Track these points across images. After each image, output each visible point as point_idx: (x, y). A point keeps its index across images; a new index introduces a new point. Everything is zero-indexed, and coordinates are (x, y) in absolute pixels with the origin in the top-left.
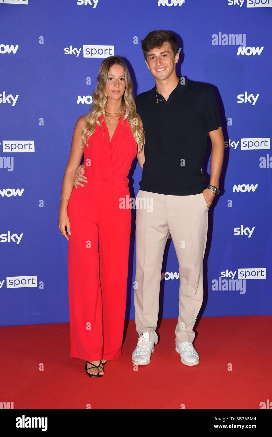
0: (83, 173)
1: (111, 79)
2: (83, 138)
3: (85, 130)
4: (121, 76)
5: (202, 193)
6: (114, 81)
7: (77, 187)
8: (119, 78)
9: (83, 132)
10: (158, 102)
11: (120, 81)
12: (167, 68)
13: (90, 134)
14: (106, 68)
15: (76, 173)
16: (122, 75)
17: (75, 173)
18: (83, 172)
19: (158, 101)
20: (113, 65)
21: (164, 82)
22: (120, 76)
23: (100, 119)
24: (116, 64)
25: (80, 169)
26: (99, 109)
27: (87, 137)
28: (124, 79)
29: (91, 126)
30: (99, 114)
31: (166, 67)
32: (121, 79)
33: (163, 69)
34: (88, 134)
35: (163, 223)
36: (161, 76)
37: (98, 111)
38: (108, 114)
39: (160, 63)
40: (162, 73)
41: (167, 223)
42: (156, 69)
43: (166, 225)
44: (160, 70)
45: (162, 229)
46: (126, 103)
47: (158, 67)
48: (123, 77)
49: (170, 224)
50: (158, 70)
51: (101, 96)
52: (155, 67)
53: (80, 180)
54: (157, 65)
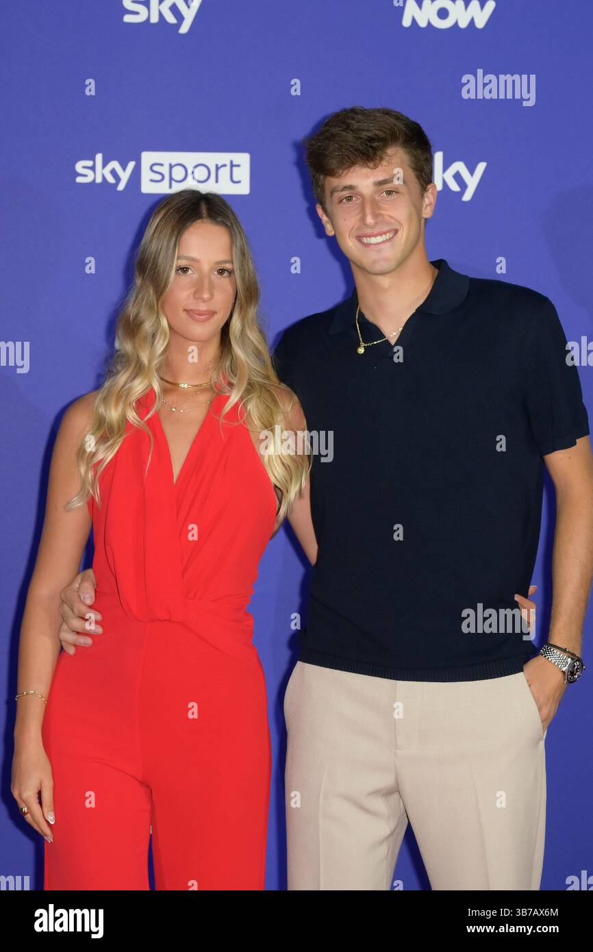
0: (89, 602)
1: (182, 270)
2: (83, 471)
4: (221, 262)
5: (522, 671)
6: (196, 276)
7: (71, 651)
8: (211, 270)
10: (361, 350)
11: (215, 276)
12: (400, 233)
13: (107, 455)
14: (170, 230)
15: (65, 599)
16: (222, 256)
17: (63, 601)
18: (88, 596)
19: (363, 344)
20: (194, 221)
21: (385, 281)
22: (218, 263)
23: (144, 403)
24: (205, 220)
25: (76, 587)
26: (139, 369)
27: (95, 469)
29: (110, 429)
30: (139, 387)
31: (396, 231)
32: (221, 272)
33: (379, 239)
34: (100, 457)
35: (386, 781)
36: (374, 262)
37: (135, 378)
38: (170, 387)
39: (376, 216)
40: (379, 251)
41: (397, 783)
42: (359, 238)
43: (395, 790)
44: (373, 240)
45: (379, 805)
46: (237, 350)
47: (369, 231)
48: (228, 266)
49: (407, 788)
50: (365, 240)
51: (148, 326)
52: (358, 229)
53: (76, 624)
54: (366, 225)
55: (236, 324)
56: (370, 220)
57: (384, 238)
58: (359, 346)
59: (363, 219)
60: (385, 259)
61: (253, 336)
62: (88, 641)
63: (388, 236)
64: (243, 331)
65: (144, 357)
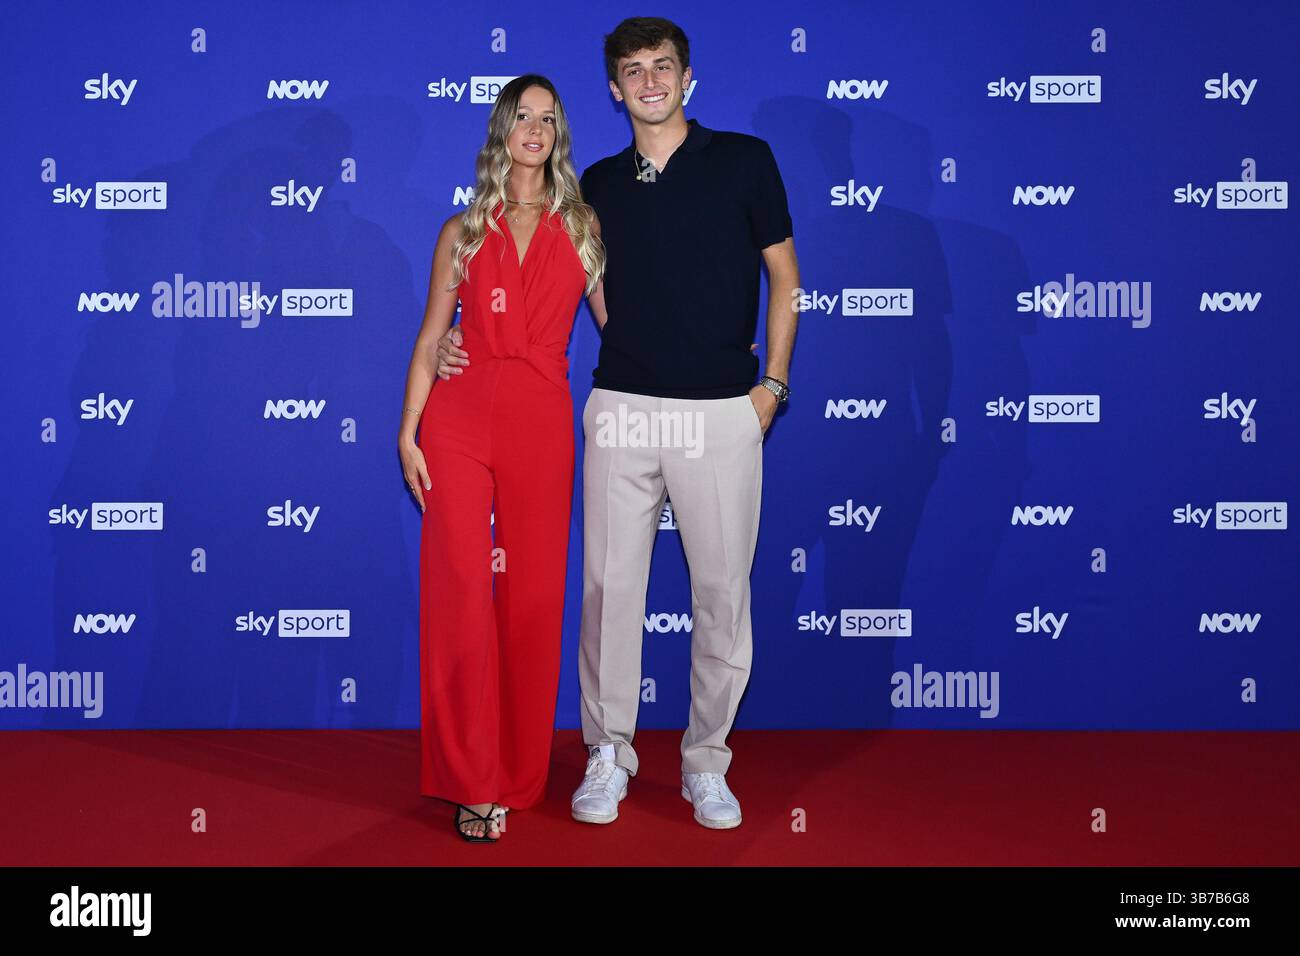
0: (459, 344)
1: (521, 117)
2: (456, 263)
3: (459, 246)
4: (547, 112)
5: (748, 394)
6: (530, 122)
7: (445, 377)
8: (540, 117)
9: (454, 251)
10: (639, 178)
11: (542, 122)
12: (668, 96)
13: (473, 251)
15: (442, 346)
16: (548, 109)
17: (440, 347)
18: (458, 341)
19: (640, 173)
20: (529, 86)
21: (656, 129)
22: (544, 112)
24: (536, 85)
25: (449, 336)
26: (492, 189)
27: (464, 260)
28: (553, 121)
29: (474, 234)
30: (493, 202)
31: (666, 94)
32: (547, 119)
33: (656, 98)
34: (468, 252)
35: (652, 467)
36: (652, 114)
37: (489, 196)
38: (513, 204)
39: (655, 82)
40: (655, 107)
41: (660, 468)
42: (641, 98)
43: (658, 475)
44: (652, 99)
45: (648, 484)
46: (557, 175)
47: (648, 93)
48: (551, 115)
49: (667, 472)
50: (646, 100)
51: (497, 158)
52: (643, 91)
53: (452, 360)
54: (647, 88)
55: (557, 156)
56: (651, 85)
57: (659, 98)
58: (637, 174)
59: (646, 83)
60: (659, 112)
61: (568, 169)
62: (461, 371)
63: (662, 97)
64: (560, 163)
65: (496, 181)
